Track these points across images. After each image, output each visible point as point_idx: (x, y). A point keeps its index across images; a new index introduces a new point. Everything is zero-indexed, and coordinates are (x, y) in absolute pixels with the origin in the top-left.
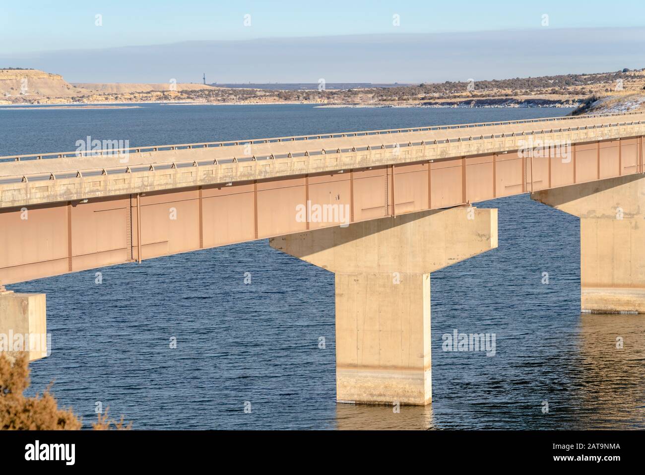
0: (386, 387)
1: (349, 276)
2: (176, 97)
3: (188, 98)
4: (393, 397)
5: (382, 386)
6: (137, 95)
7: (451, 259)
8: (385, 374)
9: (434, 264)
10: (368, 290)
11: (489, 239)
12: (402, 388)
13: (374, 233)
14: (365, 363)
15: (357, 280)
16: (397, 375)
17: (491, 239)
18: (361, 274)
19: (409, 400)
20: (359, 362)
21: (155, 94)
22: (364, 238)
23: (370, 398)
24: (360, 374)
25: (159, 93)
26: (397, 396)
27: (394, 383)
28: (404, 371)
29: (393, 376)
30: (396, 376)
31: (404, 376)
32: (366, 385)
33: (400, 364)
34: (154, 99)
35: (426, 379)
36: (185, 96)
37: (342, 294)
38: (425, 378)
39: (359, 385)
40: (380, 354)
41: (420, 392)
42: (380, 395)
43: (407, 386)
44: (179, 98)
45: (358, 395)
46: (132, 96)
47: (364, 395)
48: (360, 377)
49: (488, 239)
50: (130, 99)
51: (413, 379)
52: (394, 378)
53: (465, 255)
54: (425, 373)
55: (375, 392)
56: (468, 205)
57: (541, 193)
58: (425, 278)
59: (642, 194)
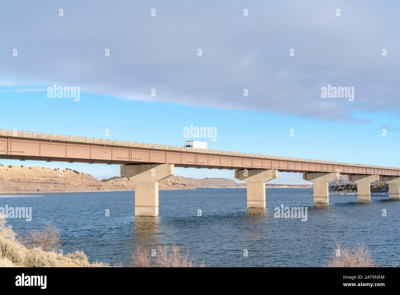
0: (146, 212)
8: (146, 208)
9: (158, 179)
10: (143, 186)
14: (141, 205)
17: (171, 172)
27: (148, 211)
28: (150, 207)
29: (148, 209)
31: (150, 209)
32: (142, 211)
35: (156, 210)
39: (140, 211)
40: (145, 203)
47: (141, 214)
48: (140, 209)
51: (152, 210)
54: (156, 208)
55: (144, 213)
56: (166, 163)
57: (237, 176)
58: (156, 182)
59: (262, 176)
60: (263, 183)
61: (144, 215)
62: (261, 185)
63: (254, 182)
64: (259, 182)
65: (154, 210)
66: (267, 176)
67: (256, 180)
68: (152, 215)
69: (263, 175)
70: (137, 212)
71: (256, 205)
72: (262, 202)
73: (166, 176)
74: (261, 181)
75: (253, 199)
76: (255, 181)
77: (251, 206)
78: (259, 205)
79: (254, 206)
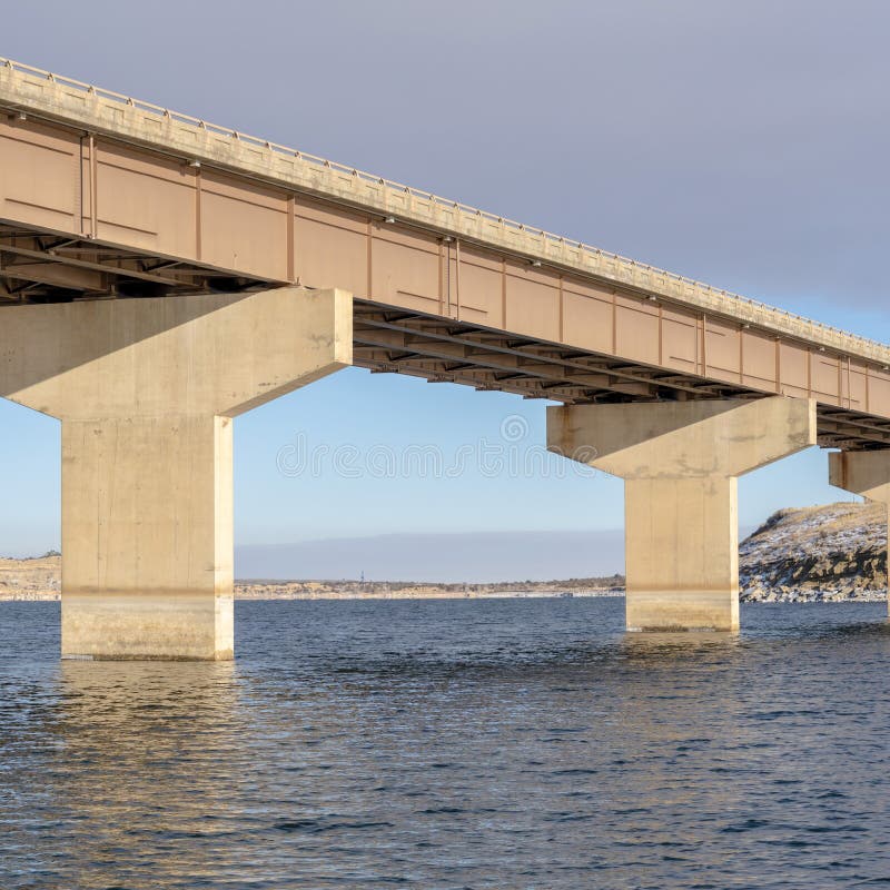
0: (147, 628)
1: (85, 424)
2: (318, 589)
3: (333, 591)
4: (160, 646)
5: (140, 627)
6: (270, 587)
7: (264, 384)
8: (147, 603)
9: (234, 396)
10: (119, 448)
11: (331, 343)
12: (176, 629)
13: (129, 344)
14: (111, 584)
15: (100, 432)
16: (166, 605)
17: (337, 344)
18: (106, 419)
19: (187, 651)
20: (102, 584)
21: (292, 585)
22: (112, 354)
23: (120, 648)
24: (102, 605)
25: (297, 585)
26: (167, 646)
27: (162, 621)
28: (179, 598)
29: (160, 606)
30: (165, 607)
31: (177, 608)
32: (112, 625)
33: (172, 585)
34: (290, 592)
35: (219, 613)
36: (329, 588)
37: (74, 458)
38: (216, 609)
39: (100, 626)
40: (137, 566)
41: (207, 636)
42: (137, 643)
43: (185, 625)
44: (322, 592)
45: (99, 644)
46: (264, 588)
47: (110, 644)
48: (103, 610)
49: (329, 344)
50: (262, 592)
51: (194, 611)
52: (161, 611)
53: (288, 376)
54: (218, 602)
55: (128, 638)
56: (298, 285)
57: (563, 440)
58: (218, 420)
59: (722, 438)
60: (728, 477)
61: (135, 651)
62: (713, 492)
63: (669, 477)
64: (704, 473)
65: (211, 614)
66: (752, 438)
67: (680, 462)
68: (193, 652)
69: (726, 432)
70: (76, 629)
71: (686, 614)
72: (720, 594)
73: (293, 377)
74: (715, 469)
75: (666, 579)
76: (674, 469)
77: (649, 622)
78: (700, 614)
79: (672, 622)
